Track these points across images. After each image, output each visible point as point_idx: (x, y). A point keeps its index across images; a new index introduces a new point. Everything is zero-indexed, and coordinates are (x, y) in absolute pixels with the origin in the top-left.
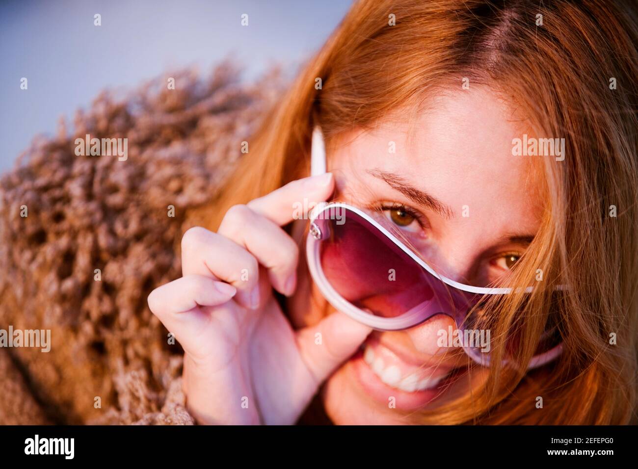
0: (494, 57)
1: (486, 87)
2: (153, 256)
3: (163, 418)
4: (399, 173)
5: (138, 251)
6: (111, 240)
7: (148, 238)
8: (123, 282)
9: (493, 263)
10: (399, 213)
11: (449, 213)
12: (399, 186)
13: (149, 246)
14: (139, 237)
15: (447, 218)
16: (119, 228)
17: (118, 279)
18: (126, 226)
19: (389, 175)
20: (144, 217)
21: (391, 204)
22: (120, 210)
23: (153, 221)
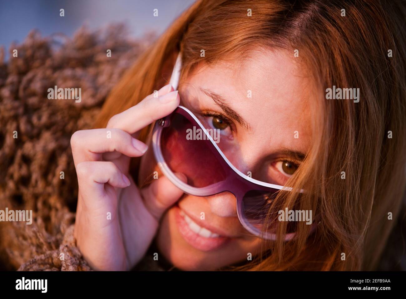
0: (296, 32)
1: (286, 50)
2: (57, 140)
3: (56, 256)
4: (222, 95)
5: (47, 135)
6: (29, 128)
7: (54, 128)
8: (35, 155)
9: (273, 164)
10: (218, 121)
11: (248, 128)
12: (220, 103)
13: (54, 133)
14: (48, 127)
15: (246, 130)
16: (35, 120)
17: (32, 153)
18: (39, 118)
19: (216, 96)
20: (53, 114)
21: (214, 113)
22: (36, 109)
23: (59, 117)
